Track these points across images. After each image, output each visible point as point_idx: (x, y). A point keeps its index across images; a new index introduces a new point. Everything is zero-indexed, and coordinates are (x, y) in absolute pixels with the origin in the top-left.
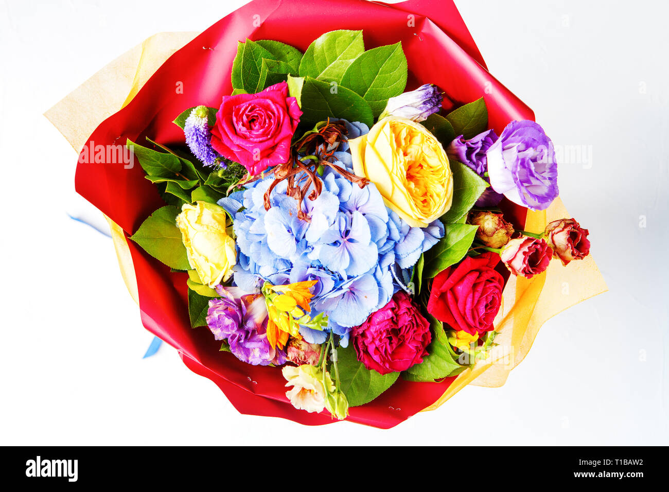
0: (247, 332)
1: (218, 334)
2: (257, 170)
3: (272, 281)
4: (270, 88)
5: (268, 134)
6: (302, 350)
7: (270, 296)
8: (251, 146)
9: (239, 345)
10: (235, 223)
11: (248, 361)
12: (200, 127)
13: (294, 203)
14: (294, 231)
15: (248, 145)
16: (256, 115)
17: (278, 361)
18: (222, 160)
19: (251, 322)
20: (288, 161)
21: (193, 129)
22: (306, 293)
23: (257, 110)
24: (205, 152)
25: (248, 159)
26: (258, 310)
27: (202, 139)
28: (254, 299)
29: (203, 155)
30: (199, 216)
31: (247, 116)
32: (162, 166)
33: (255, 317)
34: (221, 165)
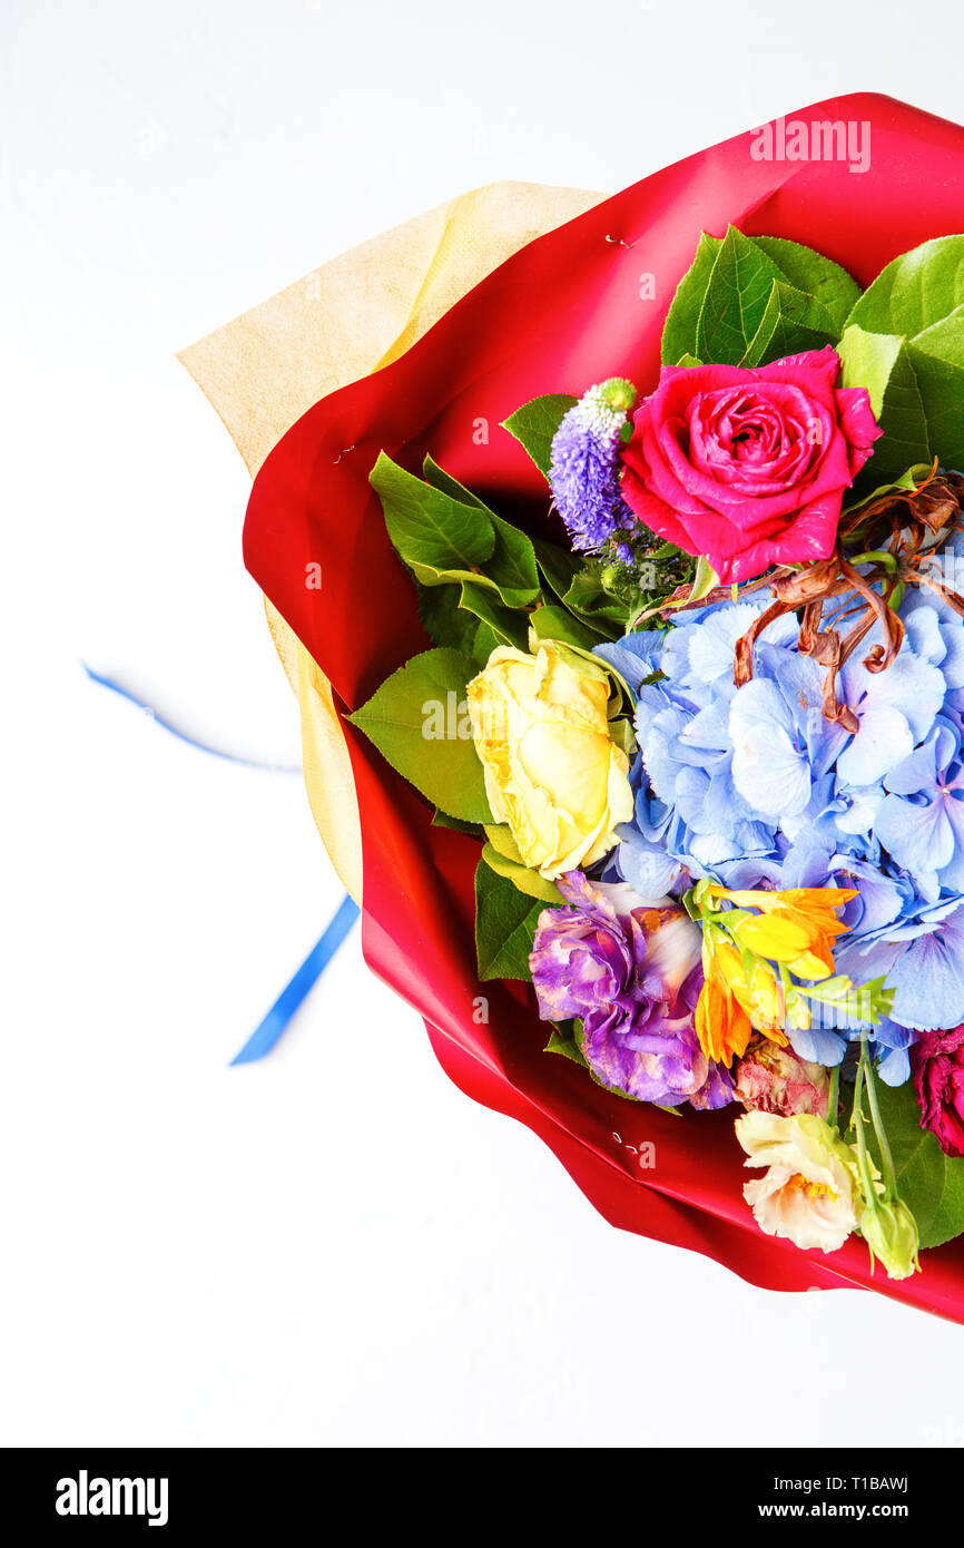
0: (640, 1008)
1: (554, 1002)
2: (740, 571)
3: (726, 877)
4: (789, 361)
5: (787, 477)
6: (781, 1075)
7: (720, 918)
8: (735, 502)
9: (611, 1038)
10: (640, 711)
11: (627, 1087)
12: (603, 435)
13: (815, 673)
14: (811, 752)
15: (726, 501)
16: (758, 422)
17: (705, 1098)
18: (623, 537)
19: (654, 982)
20: (833, 556)
21: (584, 440)
22: (829, 920)
23: (759, 412)
24: (595, 509)
25: (721, 541)
26: (672, 949)
27: (599, 469)
28: (662, 921)
29: (582, 518)
30: (544, 681)
31: (734, 422)
32: (444, 542)
33: (665, 968)
34: (620, 552)
